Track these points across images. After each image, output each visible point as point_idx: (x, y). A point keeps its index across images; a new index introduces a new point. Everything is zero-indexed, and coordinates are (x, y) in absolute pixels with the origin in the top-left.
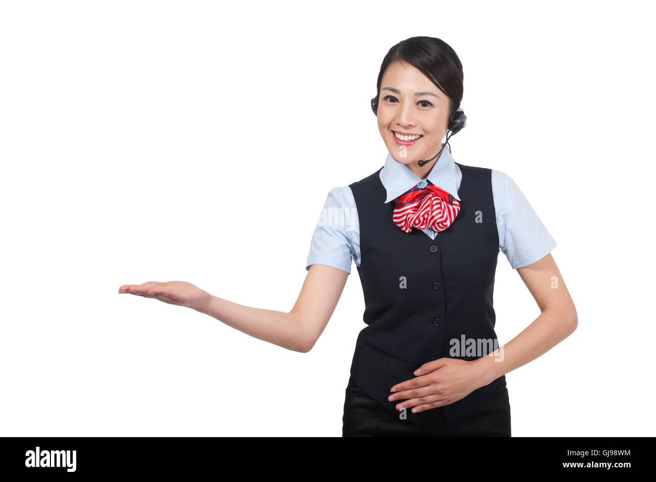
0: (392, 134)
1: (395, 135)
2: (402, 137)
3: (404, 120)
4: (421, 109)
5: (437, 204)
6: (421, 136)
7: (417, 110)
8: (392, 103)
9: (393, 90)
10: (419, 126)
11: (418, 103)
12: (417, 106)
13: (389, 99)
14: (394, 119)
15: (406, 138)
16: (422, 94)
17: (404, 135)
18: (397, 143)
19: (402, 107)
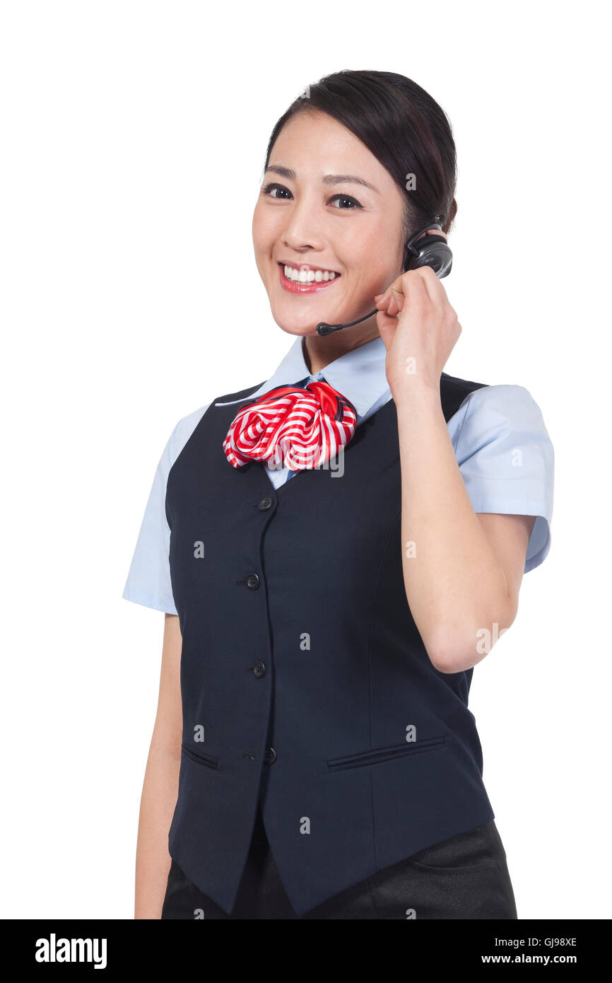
0: (277, 269)
1: (283, 271)
2: (297, 275)
3: (297, 235)
4: (339, 215)
6: (338, 275)
7: (328, 214)
8: (280, 199)
9: (284, 171)
11: (330, 200)
12: (328, 207)
13: (274, 192)
14: (280, 235)
16: (340, 179)
18: (290, 290)
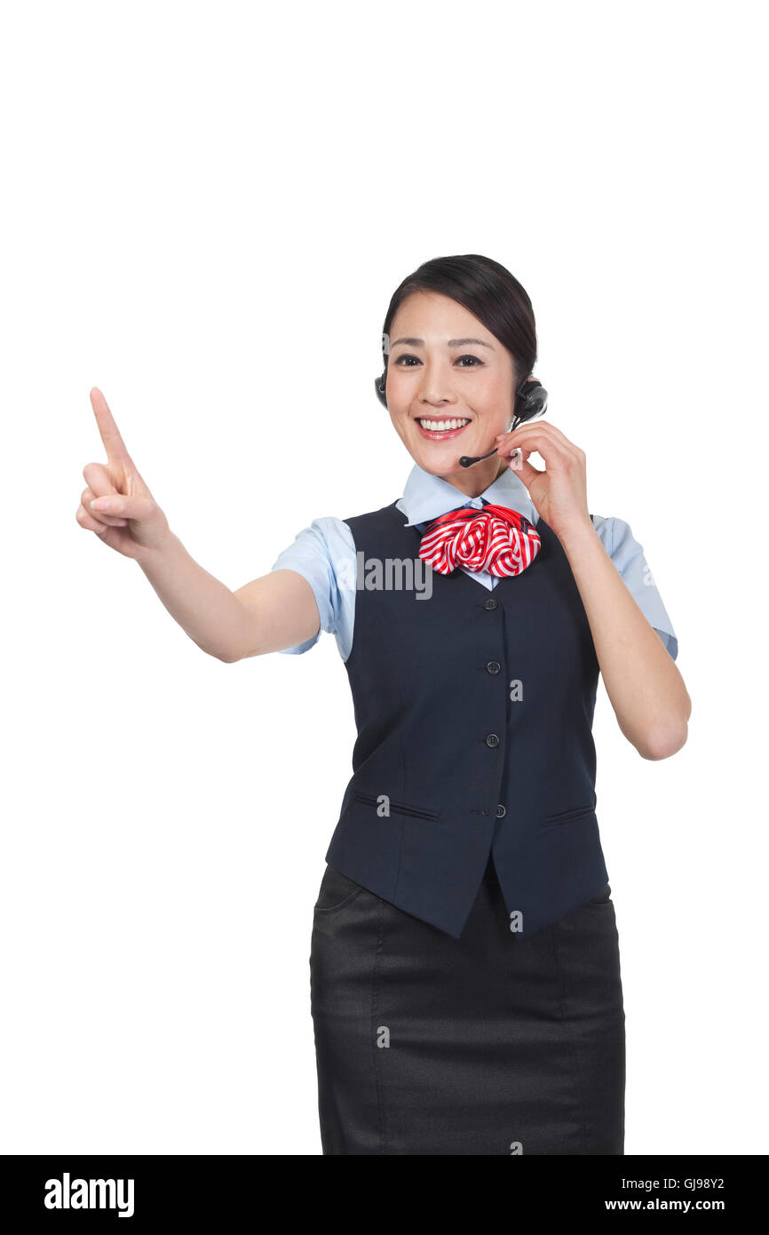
1: (420, 424)
2: (433, 426)
3: (434, 393)
4: (464, 372)
5: (500, 534)
6: (469, 421)
7: (456, 373)
8: (410, 368)
9: (412, 342)
10: (461, 402)
11: (456, 362)
12: (455, 367)
13: (404, 363)
14: (416, 396)
15: (441, 426)
16: (462, 343)
17: (437, 420)
18: (427, 437)
19: (428, 371)
